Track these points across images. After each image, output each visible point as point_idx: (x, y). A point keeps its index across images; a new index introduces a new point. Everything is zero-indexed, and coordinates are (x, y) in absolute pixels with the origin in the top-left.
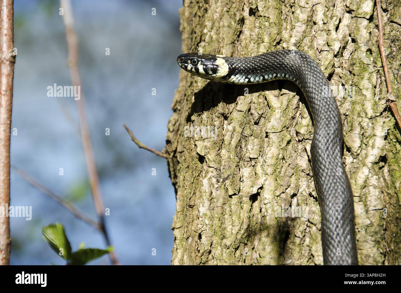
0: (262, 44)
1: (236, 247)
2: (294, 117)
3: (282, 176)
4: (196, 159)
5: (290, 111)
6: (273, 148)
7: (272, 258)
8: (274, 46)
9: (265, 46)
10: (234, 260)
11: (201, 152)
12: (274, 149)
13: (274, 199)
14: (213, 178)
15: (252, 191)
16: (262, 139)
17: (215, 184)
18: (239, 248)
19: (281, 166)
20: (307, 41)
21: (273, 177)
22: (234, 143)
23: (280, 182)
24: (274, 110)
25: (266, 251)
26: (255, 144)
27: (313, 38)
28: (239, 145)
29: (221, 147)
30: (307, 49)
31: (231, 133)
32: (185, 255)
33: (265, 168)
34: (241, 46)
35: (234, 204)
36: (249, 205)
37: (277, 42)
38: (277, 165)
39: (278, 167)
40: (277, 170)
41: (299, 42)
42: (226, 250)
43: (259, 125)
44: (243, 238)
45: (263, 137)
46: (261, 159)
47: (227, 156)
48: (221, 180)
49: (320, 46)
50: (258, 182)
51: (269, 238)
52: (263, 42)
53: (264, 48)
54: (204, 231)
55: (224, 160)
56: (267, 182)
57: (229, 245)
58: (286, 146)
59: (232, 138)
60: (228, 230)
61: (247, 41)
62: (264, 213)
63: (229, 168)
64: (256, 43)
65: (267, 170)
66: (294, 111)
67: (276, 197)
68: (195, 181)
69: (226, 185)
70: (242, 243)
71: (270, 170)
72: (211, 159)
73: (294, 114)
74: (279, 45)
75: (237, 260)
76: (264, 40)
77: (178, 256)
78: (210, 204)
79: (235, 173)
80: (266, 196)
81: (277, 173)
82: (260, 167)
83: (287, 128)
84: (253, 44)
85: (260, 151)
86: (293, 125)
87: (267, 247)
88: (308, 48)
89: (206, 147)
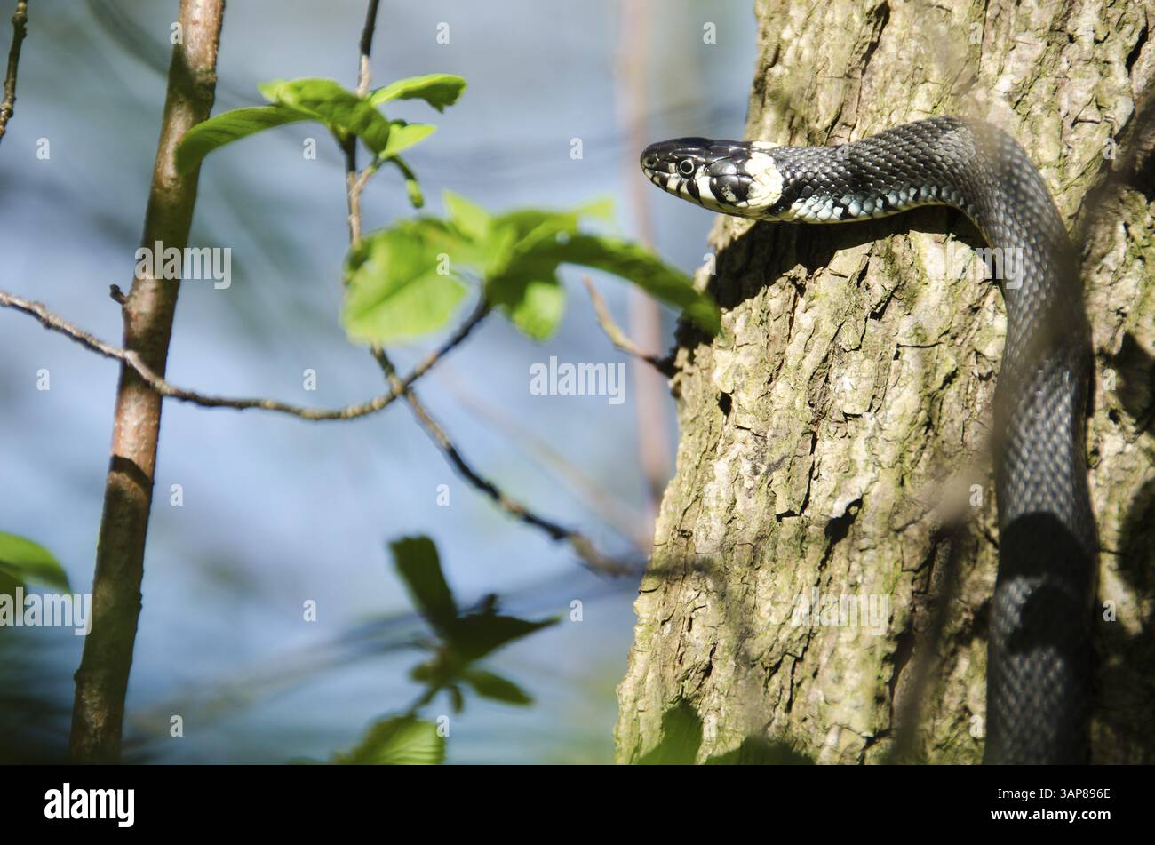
0: (921, 88)
1: (772, 665)
2: (978, 308)
3: (919, 475)
4: (714, 399)
5: (967, 289)
6: (908, 390)
7: (856, 708)
8: (952, 95)
9: (929, 94)
10: (761, 701)
11: (723, 381)
12: (911, 394)
13: (886, 539)
14: (744, 461)
15: (831, 511)
16: (884, 362)
17: (746, 478)
18: (780, 670)
19: (919, 446)
20: (1043, 88)
21: (895, 474)
22: (810, 364)
23: (912, 491)
24: (926, 280)
25: (844, 685)
26: (864, 375)
27: (1059, 81)
28: (822, 373)
29: (778, 375)
30: (1039, 112)
31: (806, 337)
32: (650, 670)
33: (878, 446)
34: (871, 87)
35: (783, 541)
36: (821, 547)
37: (961, 86)
38: (910, 443)
39: (912, 448)
40: (907, 455)
41: (1021, 91)
42: (748, 670)
43: (883, 320)
44: (793, 642)
45: (890, 355)
46: (869, 420)
47: (787, 401)
48: (764, 468)
49: (1077, 107)
50: (849, 486)
51: (858, 650)
52: (926, 81)
53: (928, 99)
54: (699, 610)
55: (779, 412)
56: (875, 490)
57: (756, 657)
58: (942, 388)
59: (806, 349)
60: (762, 614)
61: (889, 74)
62: (855, 576)
63: (787, 435)
64: (909, 82)
65: (883, 452)
66: (979, 288)
67: (892, 534)
68: (703, 462)
69: (773, 484)
70: (790, 654)
71: (887, 456)
72: (747, 407)
73: (976, 297)
74: (966, 93)
75: (771, 701)
76: (928, 75)
77: (635, 670)
78: (726, 534)
79: (800, 452)
80: (867, 527)
81: (908, 465)
82: (863, 441)
83: (954, 338)
84: (899, 85)
85: (874, 397)
86: (971, 329)
87: (847, 675)
88: (1043, 110)
89: (738, 371)
